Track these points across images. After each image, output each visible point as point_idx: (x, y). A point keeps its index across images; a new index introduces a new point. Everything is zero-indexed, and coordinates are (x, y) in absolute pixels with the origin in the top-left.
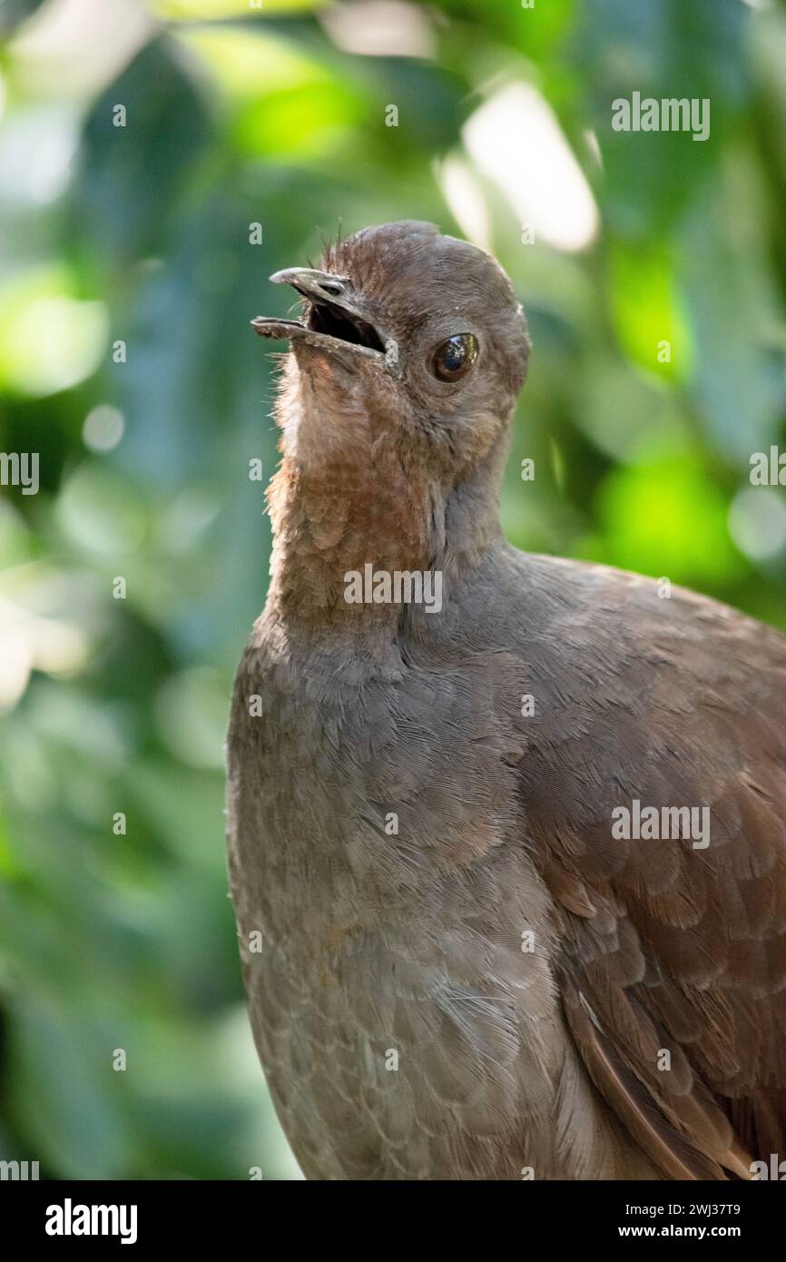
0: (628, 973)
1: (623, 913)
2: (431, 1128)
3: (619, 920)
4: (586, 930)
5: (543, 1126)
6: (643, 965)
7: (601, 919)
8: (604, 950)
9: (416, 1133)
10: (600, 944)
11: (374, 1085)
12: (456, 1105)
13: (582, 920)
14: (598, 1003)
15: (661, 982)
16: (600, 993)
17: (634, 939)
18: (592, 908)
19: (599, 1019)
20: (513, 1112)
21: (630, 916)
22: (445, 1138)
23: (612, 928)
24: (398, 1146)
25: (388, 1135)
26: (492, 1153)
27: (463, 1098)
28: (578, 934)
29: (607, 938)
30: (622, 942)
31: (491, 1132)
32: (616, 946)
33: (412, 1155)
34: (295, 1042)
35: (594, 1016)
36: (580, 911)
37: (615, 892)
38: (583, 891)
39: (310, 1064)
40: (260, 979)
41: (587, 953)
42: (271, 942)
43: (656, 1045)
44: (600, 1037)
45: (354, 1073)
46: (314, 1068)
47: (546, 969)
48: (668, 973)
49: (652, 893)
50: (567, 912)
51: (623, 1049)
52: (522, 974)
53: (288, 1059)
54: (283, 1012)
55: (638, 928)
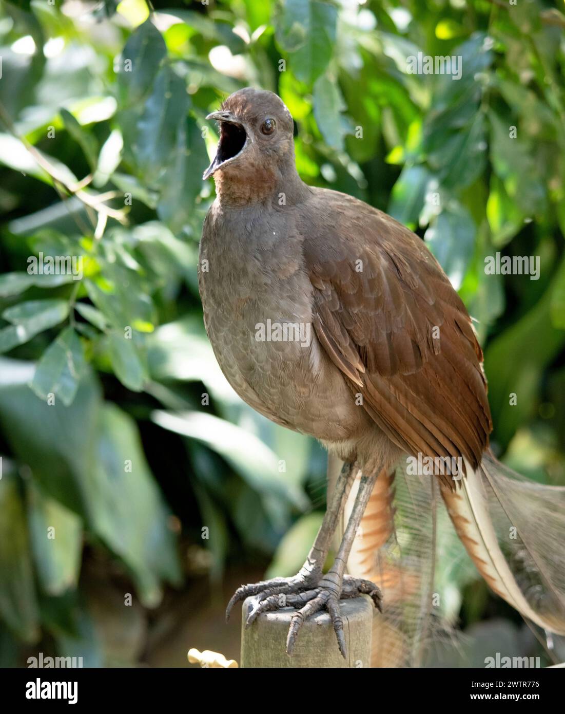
0: (334, 306)
1: (333, 288)
2: (272, 359)
3: (332, 291)
4: (321, 293)
5: (307, 358)
6: (339, 304)
7: (326, 290)
8: (327, 300)
9: (267, 361)
10: (326, 298)
11: (254, 348)
12: (280, 353)
13: (320, 291)
14: (323, 318)
15: (343, 310)
16: (324, 313)
17: (336, 296)
18: (324, 286)
19: (323, 322)
20: (298, 354)
22: (276, 362)
23: (330, 293)
24: (261, 365)
25: (257, 361)
26: (291, 366)
27: (283, 351)
28: (318, 295)
29: (328, 296)
30: (333, 297)
31: (291, 360)
32: (331, 299)
33: (266, 367)
34: (225, 336)
35: (321, 321)
36: (320, 288)
37: (331, 283)
38: (322, 282)
39: (231, 341)
40: (212, 318)
41: (321, 301)
42: (216, 308)
43: (339, 330)
44: (323, 327)
45: (246, 344)
46: (232, 343)
47: (311, 311)
48: (345, 308)
49: (343, 283)
50: (316, 288)
51: (330, 331)
52: (303, 313)
53: (223, 341)
54: (221, 328)
55: (338, 293)
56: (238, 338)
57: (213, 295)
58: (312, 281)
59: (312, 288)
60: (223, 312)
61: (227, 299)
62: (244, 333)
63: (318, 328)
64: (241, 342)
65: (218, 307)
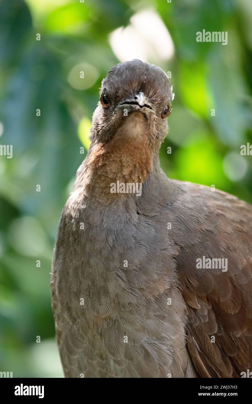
0: (212, 330)
1: (210, 308)
3: (208, 310)
4: (196, 314)
6: (217, 327)
7: (202, 309)
8: (203, 321)
10: (201, 319)
13: (195, 310)
14: (200, 341)
15: (223, 334)
16: (201, 337)
17: (213, 317)
18: (199, 306)
19: (200, 347)
21: (213, 308)
23: (206, 313)
28: (193, 315)
29: (204, 317)
30: (210, 318)
32: (207, 320)
34: (80, 359)
35: (197, 346)
36: (195, 307)
37: (208, 300)
38: (196, 299)
39: (86, 367)
40: (66, 337)
41: (196, 322)
42: (71, 323)
43: (220, 357)
44: (199, 353)
45: (104, 370)
46: (88, 369)
47: (183, 331)
48: (226, 330)
49: (222, 301)
50: (189, 307)
51: (209, 358)
52: (175, 334)
53: (76, 366)
54: (76, 349)
55: (215, 312)
56: (95, 362)
57: (69, 309)
58: (186, 298)
59: (185, 306)
60: (79, 330)
61: (84, 314)
62: (101, 357)
63: (194, 355)
64: (98, 368)
65: (73, 323)
